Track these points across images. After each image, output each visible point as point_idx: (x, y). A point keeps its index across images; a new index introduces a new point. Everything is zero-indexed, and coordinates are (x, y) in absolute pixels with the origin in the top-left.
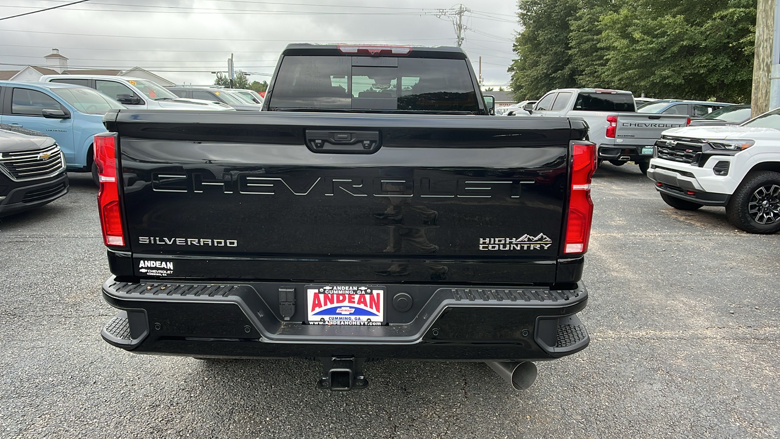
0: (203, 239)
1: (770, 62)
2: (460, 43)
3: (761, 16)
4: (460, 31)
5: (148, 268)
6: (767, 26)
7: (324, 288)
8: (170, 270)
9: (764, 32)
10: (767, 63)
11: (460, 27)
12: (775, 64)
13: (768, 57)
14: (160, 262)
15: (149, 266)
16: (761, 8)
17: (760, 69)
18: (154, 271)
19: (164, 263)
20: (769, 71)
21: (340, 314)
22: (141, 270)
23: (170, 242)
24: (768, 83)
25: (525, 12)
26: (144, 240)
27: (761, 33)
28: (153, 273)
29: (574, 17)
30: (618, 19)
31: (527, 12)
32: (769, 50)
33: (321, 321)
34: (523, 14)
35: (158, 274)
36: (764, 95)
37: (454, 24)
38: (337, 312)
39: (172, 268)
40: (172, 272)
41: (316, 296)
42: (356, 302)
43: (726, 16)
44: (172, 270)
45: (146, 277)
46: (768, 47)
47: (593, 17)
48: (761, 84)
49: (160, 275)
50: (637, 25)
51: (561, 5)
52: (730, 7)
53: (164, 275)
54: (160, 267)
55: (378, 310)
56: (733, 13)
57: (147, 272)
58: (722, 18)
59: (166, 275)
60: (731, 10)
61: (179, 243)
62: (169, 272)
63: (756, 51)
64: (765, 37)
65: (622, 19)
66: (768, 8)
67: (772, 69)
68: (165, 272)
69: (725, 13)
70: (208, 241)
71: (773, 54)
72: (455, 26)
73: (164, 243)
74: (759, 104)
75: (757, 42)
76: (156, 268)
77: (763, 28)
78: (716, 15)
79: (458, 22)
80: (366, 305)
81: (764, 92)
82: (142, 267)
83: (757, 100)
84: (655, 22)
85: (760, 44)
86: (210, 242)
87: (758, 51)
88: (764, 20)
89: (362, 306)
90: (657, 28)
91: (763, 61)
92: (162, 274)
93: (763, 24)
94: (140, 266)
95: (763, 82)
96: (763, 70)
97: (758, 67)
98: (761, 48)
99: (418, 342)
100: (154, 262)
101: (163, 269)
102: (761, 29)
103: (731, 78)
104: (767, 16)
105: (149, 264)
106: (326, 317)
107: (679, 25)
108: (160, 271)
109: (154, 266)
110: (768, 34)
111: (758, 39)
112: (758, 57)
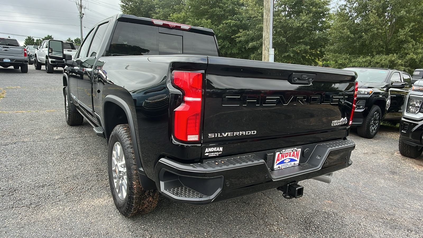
0: (241, 132)
1: (269, 47)
2: (82, 16)
3: (265, 27)
4: (81, 9)
5: (210, 152)
6: (267, 32)
7: (283, 151)
8: (221, 151)
9: (266, 34)
10: (268, 48)
11: (81, 7)
12: (271, 48)
13: (268, 45)
14: (216, 148)
15: (210, 151)
16: (265, 24)
17: (265, 50)
18: (212, 154)
19: (218, 148)
20: (269, 51)
21: (285, 163)
22: (205, 154)
23: (225, 134)
24: (269, 56)
25: (125, 5)
26: (211, 135)
27: (265, 34)
28: (212, 155)
29: (153, 12)
30: (180, 17)
31: (126, 5)
32: (268, 42)
33: (278, 168)
34: (123, 6)
35: (214, 155)
37: (77, 4)
38: (284, 162)
39: (222, 151)
40: (221, 152)
41: (279, 155)
42: (291, 156)
43: (227, 23)
44: (222, 152)
45: (208, 158)
46: (268, 41)
47: (164, 14)
48: (266, 56)
49: (215, 155)
50: (190, 21)
51: (145, 4)
52: (229, 20)
53: (217, 155)
54: (216, 150)
55: (298, 159)
56: (230, 22)
57: (209, 155)
58: (226, 24)
59: (218, 155)
60: (230, 21)
61: (230, 135)
62: (220, 153)
63: (263, 42)
64: (267, 37)
65: (182, 17)
66: (268, 25)
67: (270, 51)
68: (218, 153)
69: (227, 22)
70: (243, 133)
71: (270, 44)
72: (78, 5)
73: (222, 136)
75: (264, 38)
76: (214, 152)
77: (266, 33)
78: (224, 22)
79: (80, 3)
80: (294, 157)
81: (267, 60)
82: (207, 152)
84: (198, 21)
85: (265, 39)
86: (244, 133)
87: (264, 42)
88: (266, 29)
89: (293, 158)
90: (199, 24)
91: (267, 47)
92: (216, 155)
93: (266, 31)
94: (206, 152)
96: (267, 50)
98: (266, 41)
99: (319, 169)
100: (213, 148)
101: (218, 152)
102: (265, 33)
103: (230, 52)
104: (267, 28)
105: (210, 150)
106: (280, 165)
107: (209, 24)
108: (215, 153)
109: (213, 151)
110: (268, 35)
111: (264, 37)
112: (265, 45)
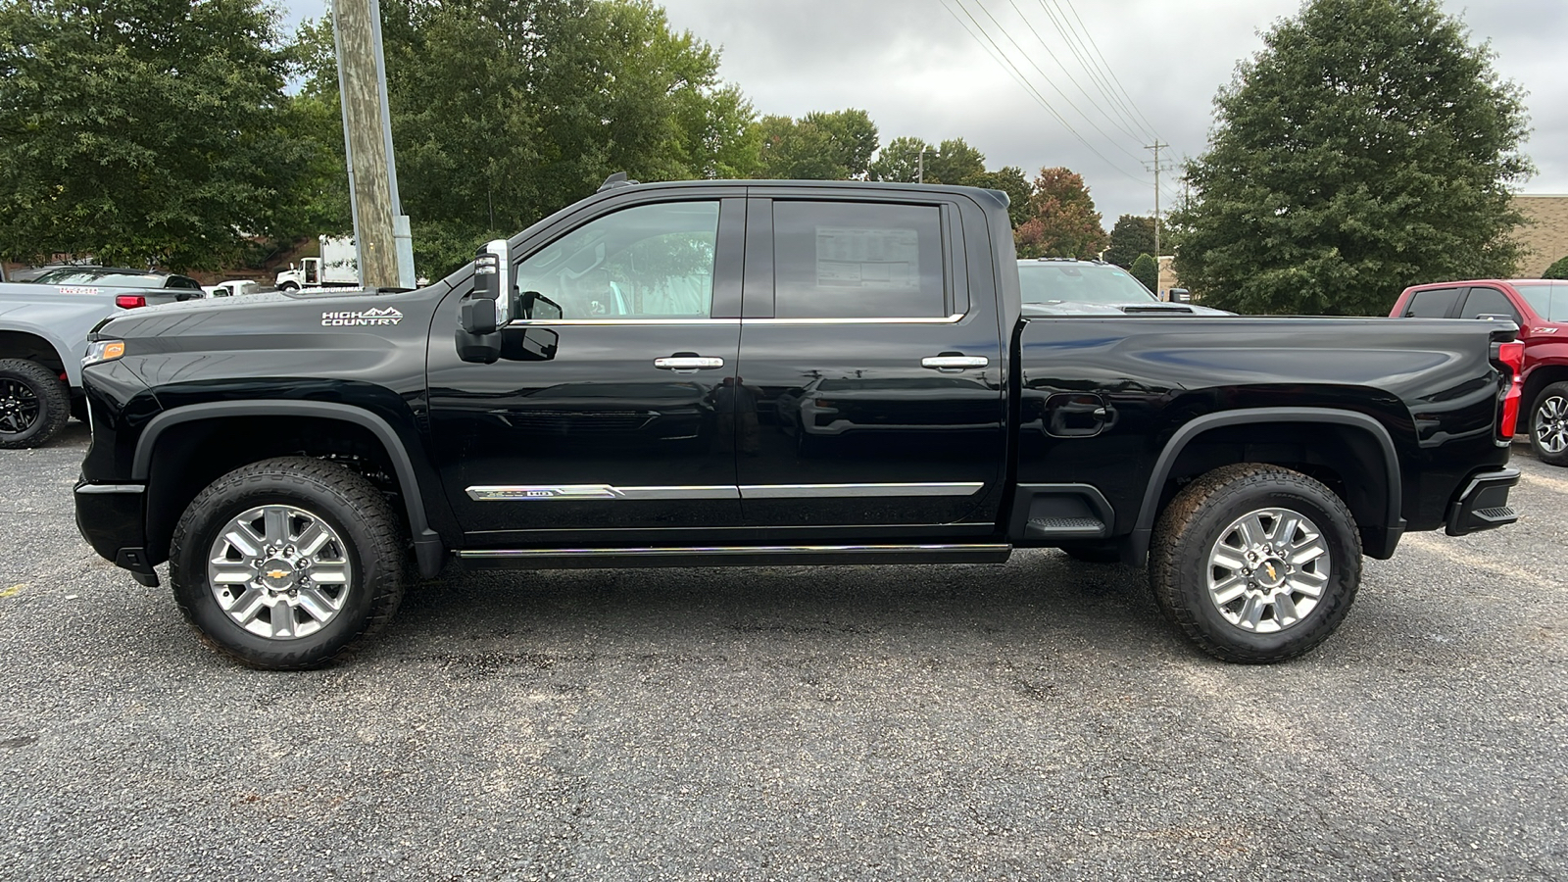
16: (364, 122)
27: (372, 161)
32: (386, 193)
36: (392, 261)
46: (385, 188)
48: (385, 244)
67: (394, 222)
71: (392, 199)
74: (387, 275)
83: (383, 268)
85: (374, 179)
87: (371, 191)
95: (387, 240)
96: (387, 220)
97: (375, 216)
98: (376, 187)
110: (381, 166)
112: (373, 200)
